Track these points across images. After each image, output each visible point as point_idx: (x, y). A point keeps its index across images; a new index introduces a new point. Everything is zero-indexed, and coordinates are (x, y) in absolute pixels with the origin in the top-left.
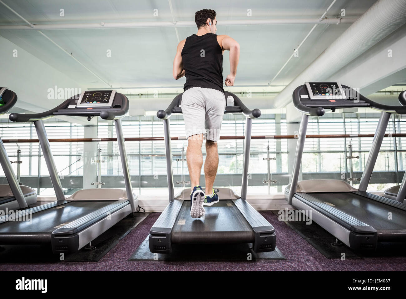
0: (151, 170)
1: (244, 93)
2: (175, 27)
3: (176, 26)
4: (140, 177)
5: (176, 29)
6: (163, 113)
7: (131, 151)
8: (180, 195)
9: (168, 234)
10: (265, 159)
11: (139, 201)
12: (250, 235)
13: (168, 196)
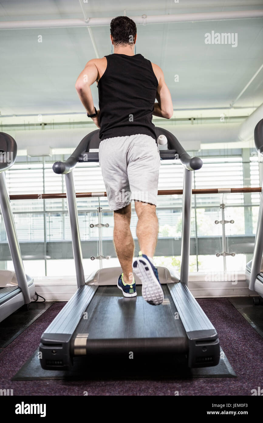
0: (62, 233)
1: (194, 119)
2: (88, 27)
3: (88, 25)
4: (45, 246)
5: (89, 29)
6: (62, 166)
7: (34, 206)
8: (92, 279)
9: (65, 343)
10: (218, 223)
11: (36, 286)
12: (181, 342)
13: (76, 278)
